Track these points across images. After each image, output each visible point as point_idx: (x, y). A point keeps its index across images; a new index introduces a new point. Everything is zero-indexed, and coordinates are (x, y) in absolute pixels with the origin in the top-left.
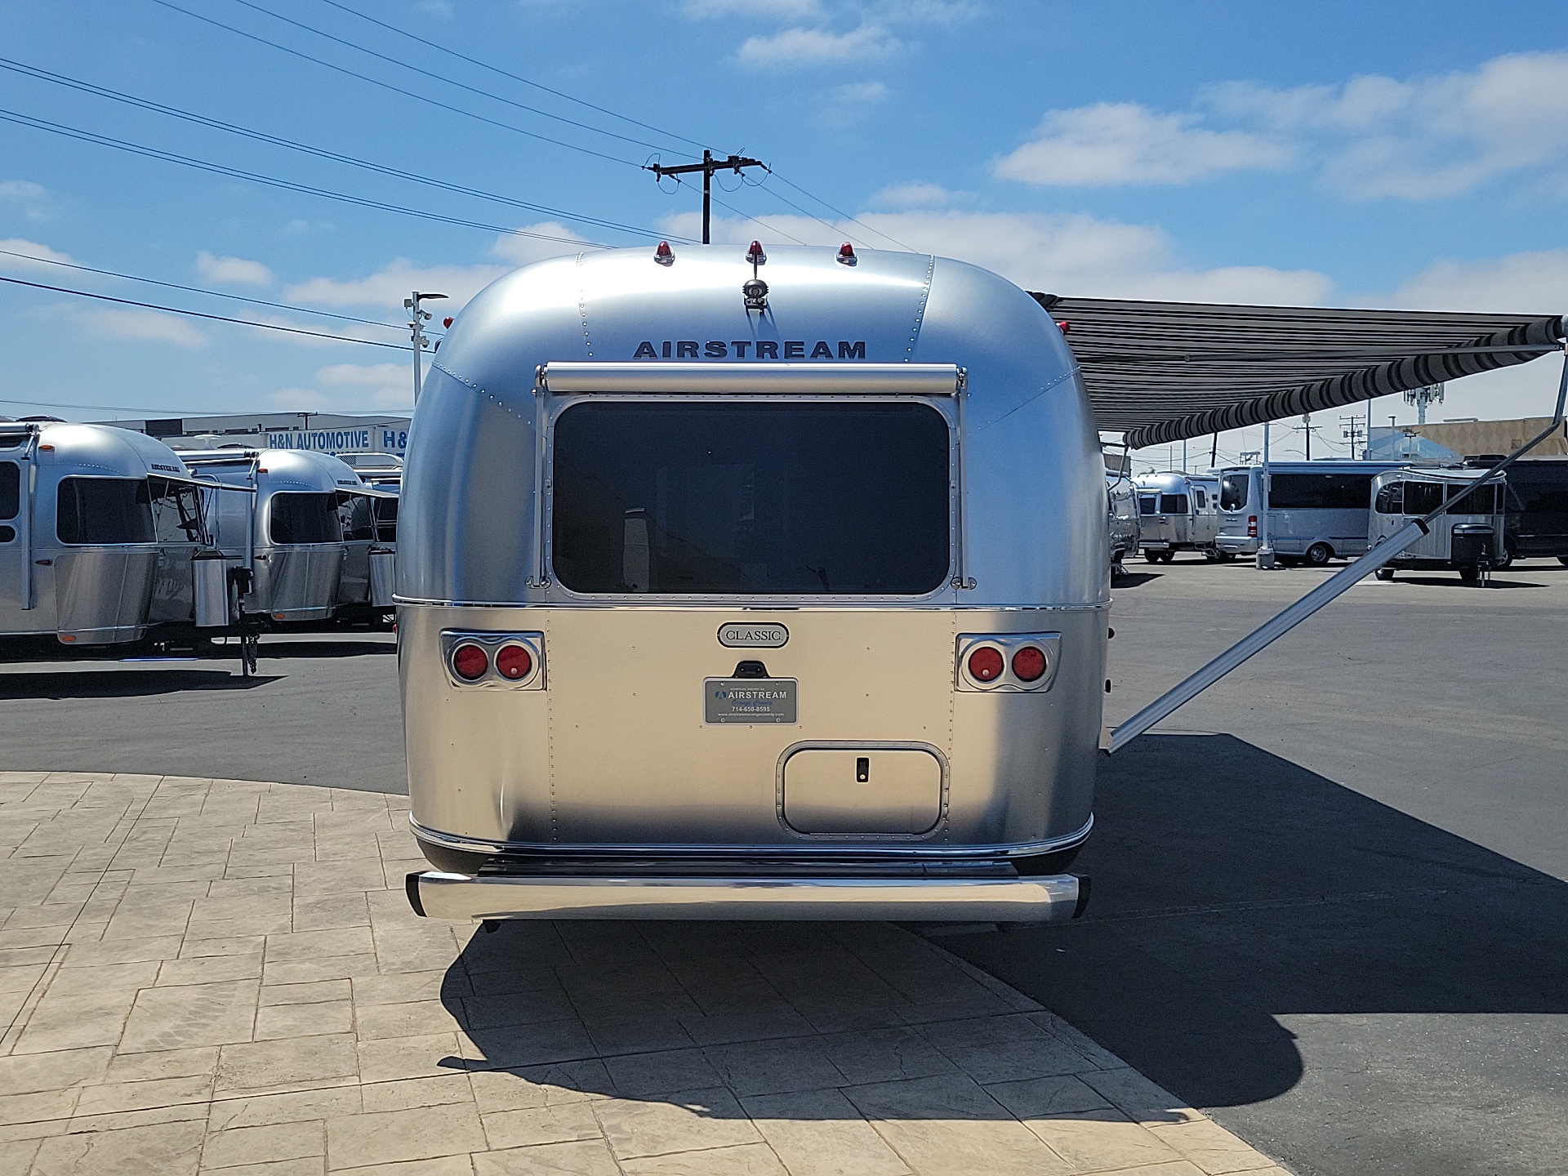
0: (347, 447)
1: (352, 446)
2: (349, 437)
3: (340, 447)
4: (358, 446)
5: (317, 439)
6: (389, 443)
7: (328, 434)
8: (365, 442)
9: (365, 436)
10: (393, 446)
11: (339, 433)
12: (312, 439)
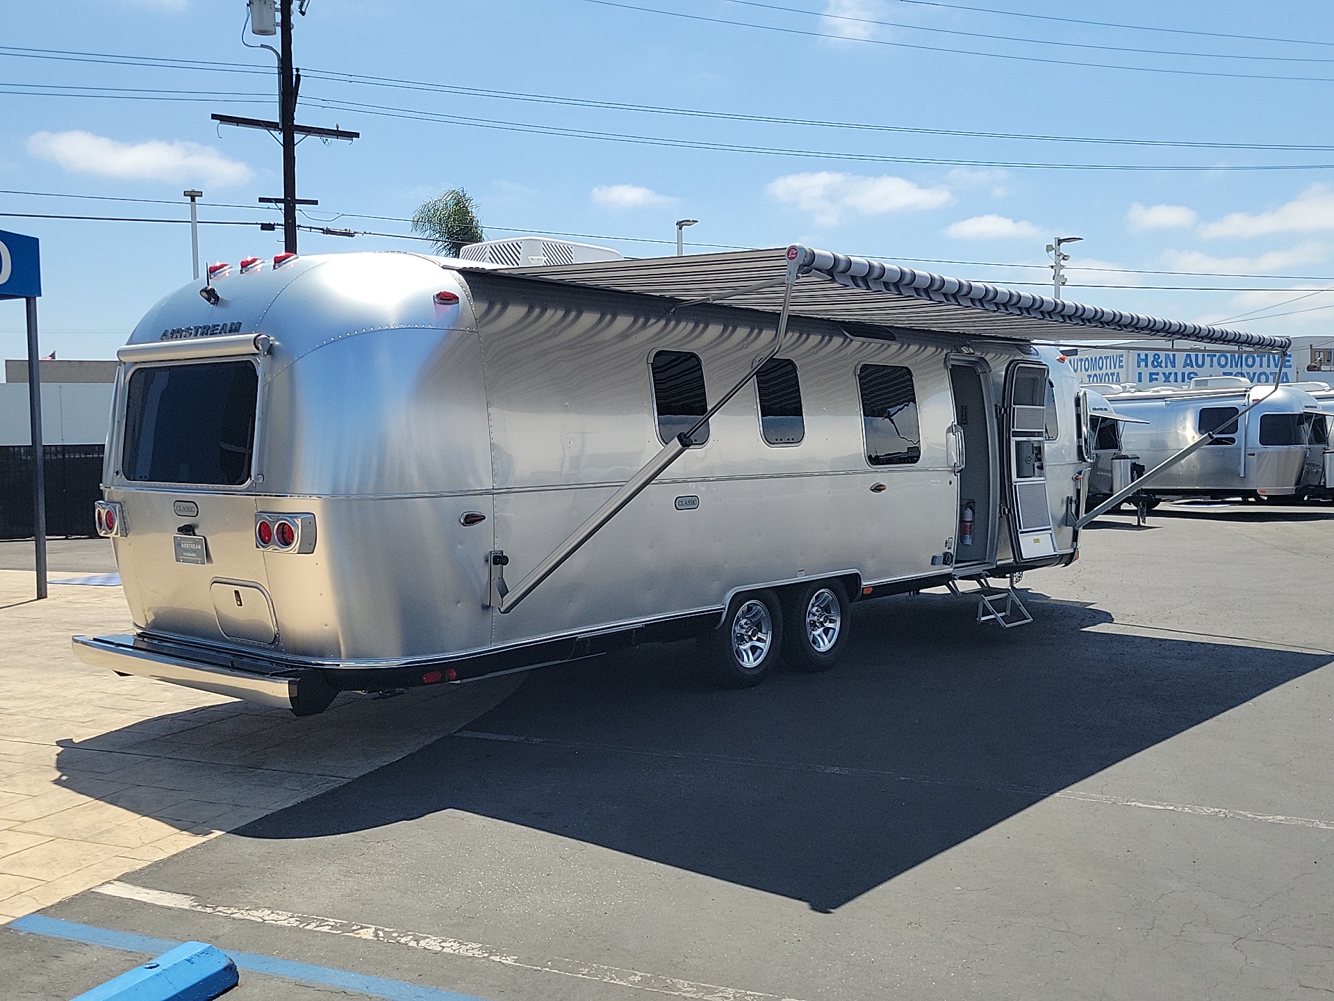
0: (1106, 369)
1: (1110, 368)
2: (1108, 360)
3: (1101, 369)
4: (1115, 368)
5: (1083, 363)
6: (1143, 364)
7: (1092, 359)
8: (1121, 364)
9: (1121, 359)
10: (1146, 366)
11: (1101, 358)
12: (1079, 363)
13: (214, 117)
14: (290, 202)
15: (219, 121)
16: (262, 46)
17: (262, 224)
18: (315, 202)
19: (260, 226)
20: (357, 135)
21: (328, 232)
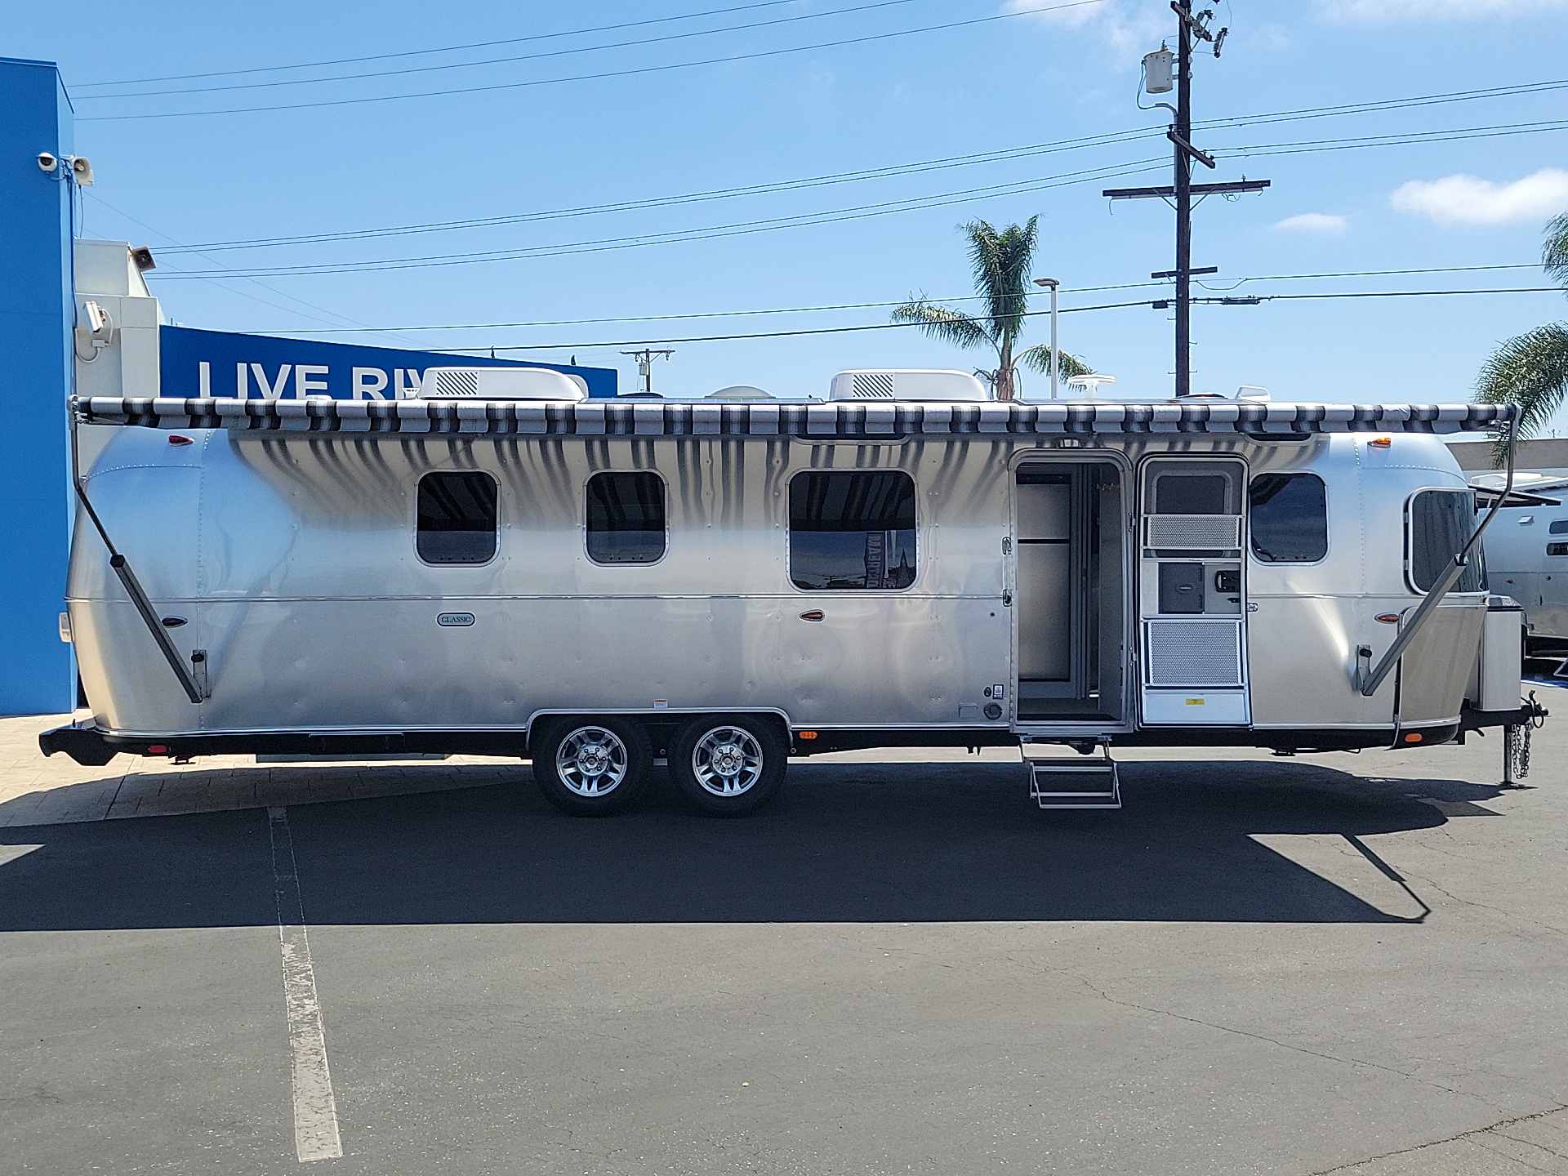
13: (1106, 193)
14: (1183, 273)
15: (1111, 197)
16: (1158, 105)
17: (1154, 302)
18: (1214, 270)
19: (1152, 305)
20: (1267, 183)
21: (1228, 301)
